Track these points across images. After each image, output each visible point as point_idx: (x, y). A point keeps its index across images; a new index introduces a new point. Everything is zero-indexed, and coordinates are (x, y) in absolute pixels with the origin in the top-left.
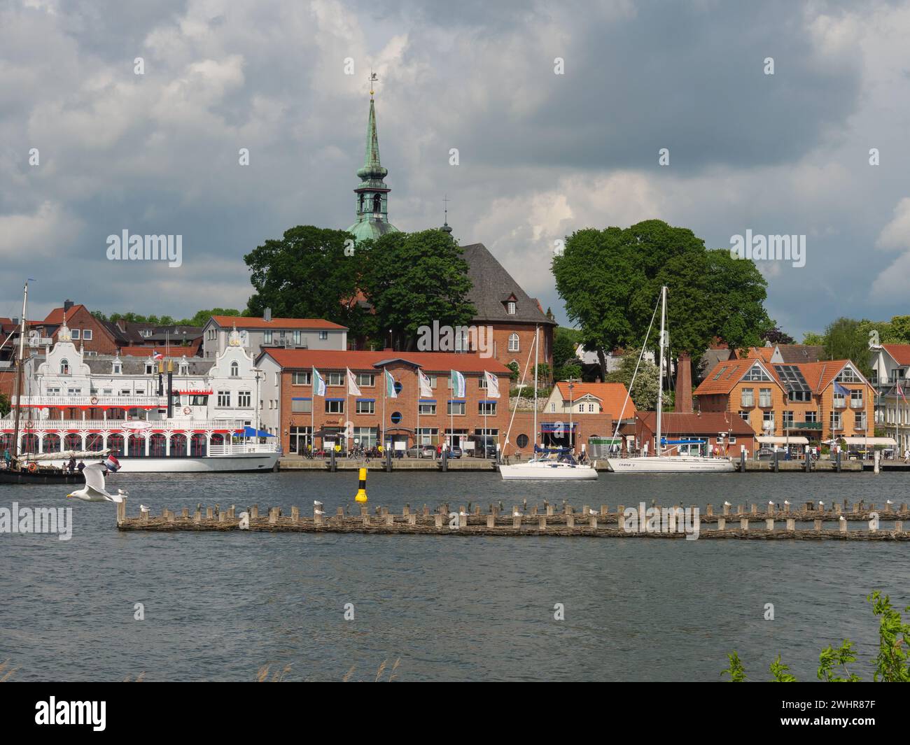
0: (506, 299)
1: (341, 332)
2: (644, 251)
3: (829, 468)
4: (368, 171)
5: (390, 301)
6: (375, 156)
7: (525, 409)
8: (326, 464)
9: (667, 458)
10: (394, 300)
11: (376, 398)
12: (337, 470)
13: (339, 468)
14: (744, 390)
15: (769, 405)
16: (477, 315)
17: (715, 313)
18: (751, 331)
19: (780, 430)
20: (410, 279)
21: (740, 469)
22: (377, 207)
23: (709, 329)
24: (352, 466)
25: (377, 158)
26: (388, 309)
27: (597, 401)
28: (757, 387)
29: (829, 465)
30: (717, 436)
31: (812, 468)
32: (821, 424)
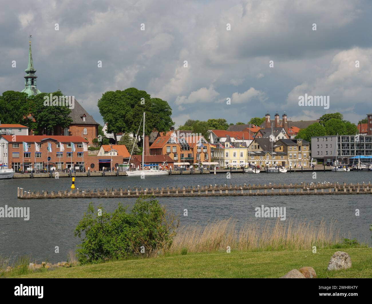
0: (82, 116)
1: (26, 129)
2: (130, 99)
3: (199, 173)
4: (29, 70)
5: (42, 117)
6: (32, 65)
7: (90, 155)
8: (29, 176)
9: (146, 171)
10: (43, 117)
11: (42, 152)
12: (33, 178)
13: (34, 177)
14: (167, 147)
15: (176, 152)
16: (73, 122)
17: (155, 120)
18: (167, 126)
19: (179, 161)
20: (49, 109)
21: (170, 174)
22: (32, 83)
23: (153, 126)
24: (38, 176)
25: (32, 66)
26: (41, 120)
27: (116, 151)
28: (171, 146)
29: (199, 172)
30: (162, 163)
31: (193, 173)
32: (193, 158)
